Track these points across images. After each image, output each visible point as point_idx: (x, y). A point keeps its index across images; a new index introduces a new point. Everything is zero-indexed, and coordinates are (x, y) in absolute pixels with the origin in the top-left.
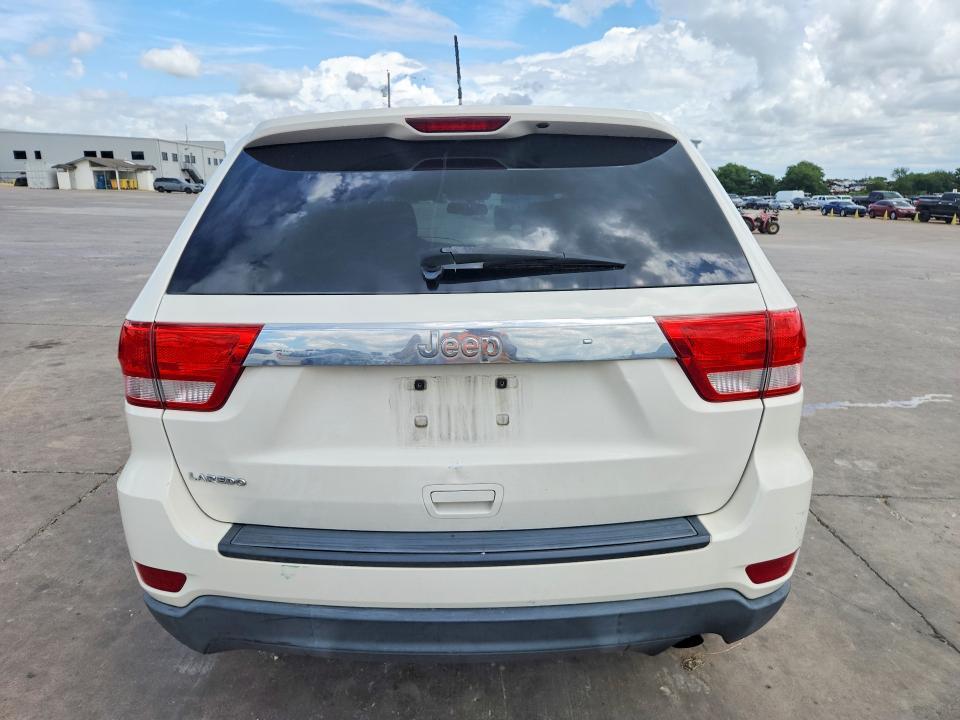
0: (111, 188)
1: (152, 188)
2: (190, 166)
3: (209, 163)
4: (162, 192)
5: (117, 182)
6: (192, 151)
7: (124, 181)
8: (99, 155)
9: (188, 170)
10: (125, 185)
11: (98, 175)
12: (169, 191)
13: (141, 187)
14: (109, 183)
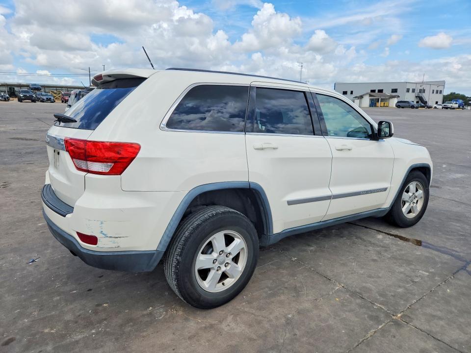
0: (375, 106)
1: (394, 106)
2: (420, 95)
3: (433, 93)
4: (399, 108)
5: (379, 104)
6: (424, 87)
7: (382, 103)
8: (377, 91)
9: (419, 97)
10: (382, 105)
11: (371, 100)
12: (403, 108)
13: (390, 106)
14: (375, 104)
